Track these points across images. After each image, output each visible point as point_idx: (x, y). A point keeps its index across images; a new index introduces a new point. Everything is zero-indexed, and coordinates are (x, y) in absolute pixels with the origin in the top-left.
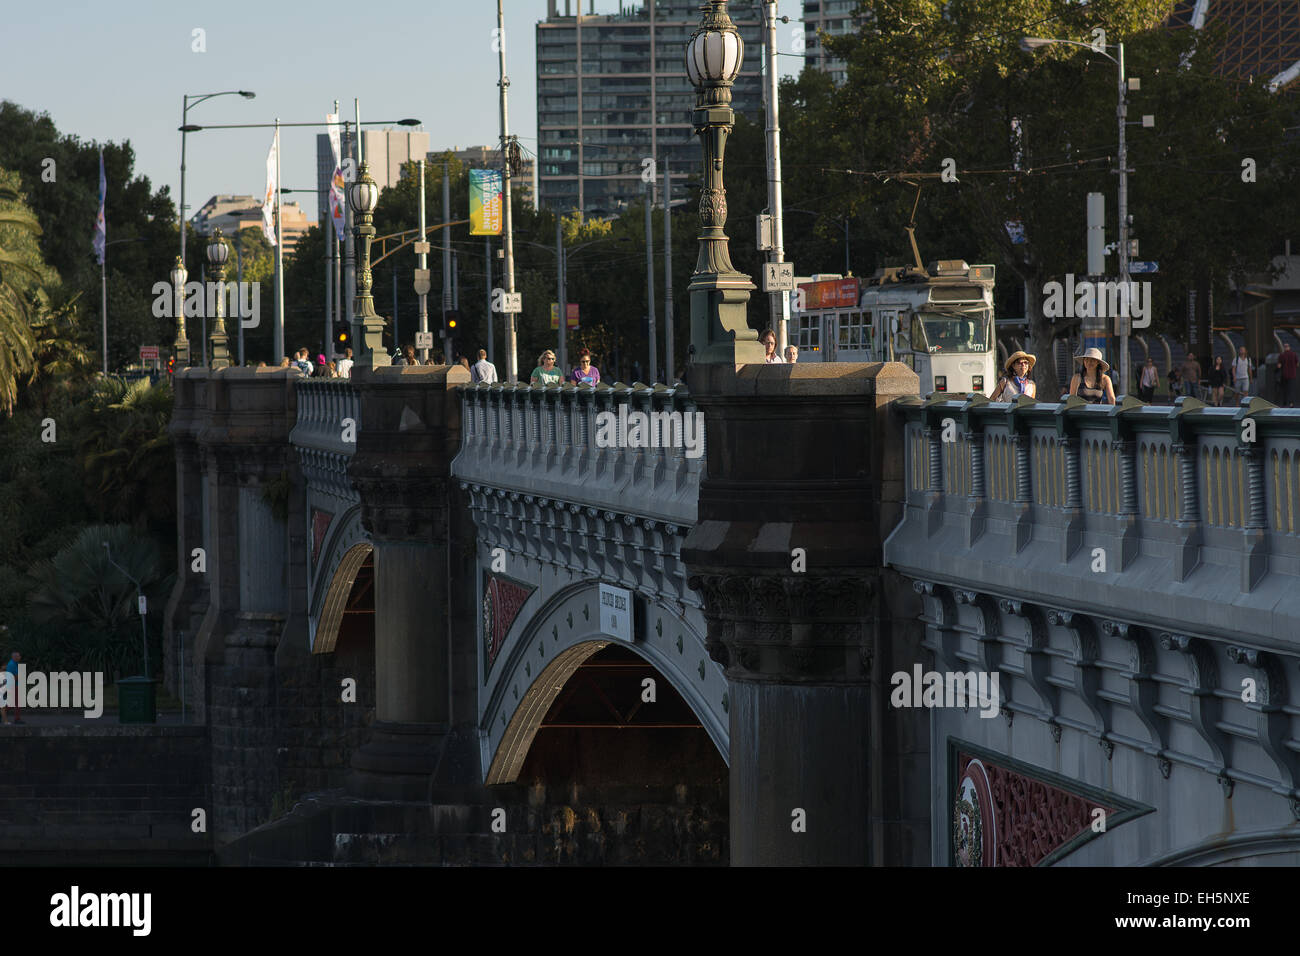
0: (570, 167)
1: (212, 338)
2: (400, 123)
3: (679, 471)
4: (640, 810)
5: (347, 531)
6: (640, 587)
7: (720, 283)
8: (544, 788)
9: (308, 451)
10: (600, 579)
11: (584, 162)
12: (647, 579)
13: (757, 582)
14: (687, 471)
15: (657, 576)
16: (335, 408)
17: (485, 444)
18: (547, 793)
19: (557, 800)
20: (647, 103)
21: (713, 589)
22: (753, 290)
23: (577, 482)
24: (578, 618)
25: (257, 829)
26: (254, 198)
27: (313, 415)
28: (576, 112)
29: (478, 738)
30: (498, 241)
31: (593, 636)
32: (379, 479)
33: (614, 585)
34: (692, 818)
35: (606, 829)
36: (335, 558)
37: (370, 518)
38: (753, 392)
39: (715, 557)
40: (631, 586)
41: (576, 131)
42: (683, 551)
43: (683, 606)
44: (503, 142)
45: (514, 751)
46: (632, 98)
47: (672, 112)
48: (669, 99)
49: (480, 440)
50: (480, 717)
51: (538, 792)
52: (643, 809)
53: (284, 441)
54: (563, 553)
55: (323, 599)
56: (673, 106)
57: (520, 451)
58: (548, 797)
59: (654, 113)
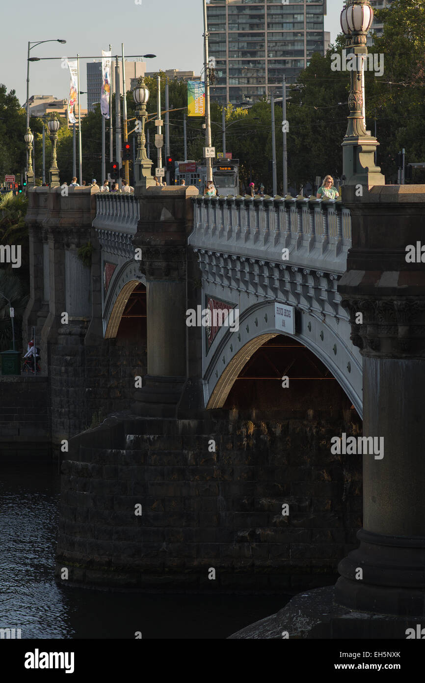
0: (223, 80)
1: (51, 171)
2: (145, 56)
3: (324, 242)
4: (288, 423)
5: (125, 273)
6: (299, 305)
7: (360, 142)
8: (237, 411)
9: (103, 231)
10: (275, 301)
11: (230, 78)
12: (303, 300)
13: (379, 303)
14: (328, 243)
15: (309, 299)
16: (119, 208)
17: (208, 228)
18: (239, 413)
19: (244, 417)
20: (262, 46)
21: (355, 307)
22: (378, 145)
23: (263, 248)
24: (261, 321)
25: (84, 432)
26: (53, 97)
27: (106, 212)
28: (225, 51)
29: (202, 384)
30: (203, 119)
31: (271, 331)
32: (149, 247)
33: (283, 303)
34: (316, 427)
35: (271, 433)
36: (117, 288)
37: (144, 267)
38: (378, 201)
39: (356, 290)
40: (294, 304)
41: (225, 61)
42: (338, 286)
43: (324, 315)
44: (205, 66)
45: (222, 392)
46: (254, 44)
47: (276, 51)
48: (274, 44)
49: (205, 225)
50: (203, 373)
51: (234, 413)
52: (290, 422)
53: (89, 225)
54: (253, 286)
55: (110, 310)
56: (276, 48)
57: (229, 232)
58: (240, 416)
59: (266, 51)
